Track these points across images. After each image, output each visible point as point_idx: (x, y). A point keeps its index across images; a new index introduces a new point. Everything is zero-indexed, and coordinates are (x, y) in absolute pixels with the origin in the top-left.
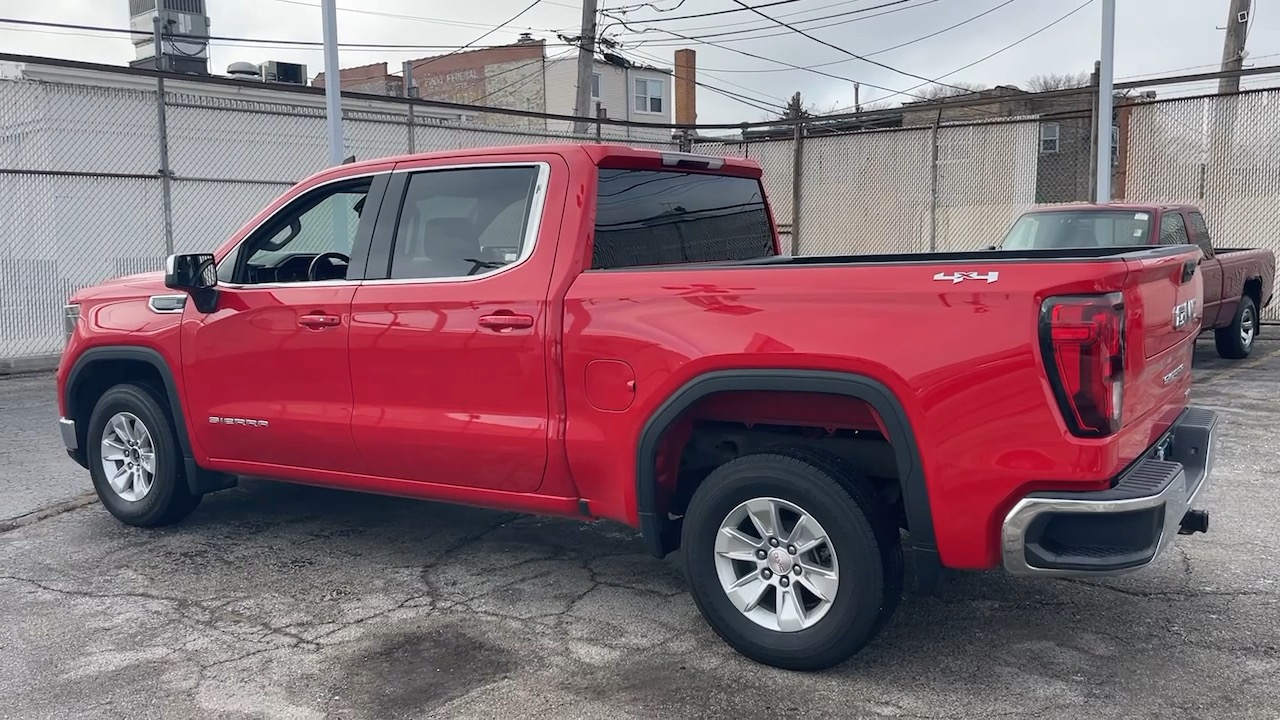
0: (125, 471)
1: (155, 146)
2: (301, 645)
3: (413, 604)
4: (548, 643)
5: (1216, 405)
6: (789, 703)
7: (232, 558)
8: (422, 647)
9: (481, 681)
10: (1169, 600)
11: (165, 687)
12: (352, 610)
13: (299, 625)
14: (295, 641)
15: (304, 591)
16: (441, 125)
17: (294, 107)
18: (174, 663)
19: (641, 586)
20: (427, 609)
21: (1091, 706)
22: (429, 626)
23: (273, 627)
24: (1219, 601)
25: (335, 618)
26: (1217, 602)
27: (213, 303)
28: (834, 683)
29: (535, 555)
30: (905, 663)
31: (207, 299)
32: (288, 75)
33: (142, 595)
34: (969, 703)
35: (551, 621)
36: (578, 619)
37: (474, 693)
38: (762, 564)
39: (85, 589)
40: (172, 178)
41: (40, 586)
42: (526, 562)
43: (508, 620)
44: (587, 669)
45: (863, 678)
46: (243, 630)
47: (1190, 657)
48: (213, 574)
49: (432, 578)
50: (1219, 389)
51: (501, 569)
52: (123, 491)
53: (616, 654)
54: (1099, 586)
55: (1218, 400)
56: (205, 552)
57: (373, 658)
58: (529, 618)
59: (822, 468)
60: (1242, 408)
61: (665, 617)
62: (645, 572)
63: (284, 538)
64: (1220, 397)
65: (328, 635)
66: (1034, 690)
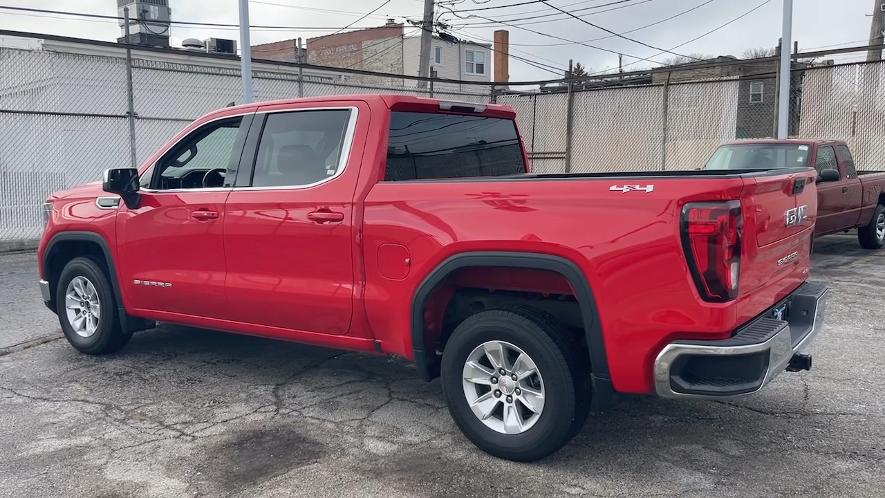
0: (81, 317)
1: (124, 96)
2: (182, 437)
3: (263, 410)
4: (351, 439)
5: (851, 282)
6: (507, 484)
7: (148, 377)
8: (264, 440)
9: (300, 464)
10: (790, 417)
11: (84, 463)
12: (221, 413)
13: (183, 423)
14: (178, 434)
15: (192, 400)
16: (321, 82)
17: (220, 68)
18: (93, 448)
19: (421, 401)
20: (272, 414)
21: (718, 490)
22: (272, 426)
23: (166, 424)
24: (824, 420)
25: (209, 420)
26: (823, 420)
27: (137, 203)
28: (541, 471)
29: (353, 379)
30: (594, 458)
31: (133, 200)
32: (224, 48)
33: (82, 401)
34: (633, 487)
35: (355, 424)
36: (374, 423)
37: (292, 473)
38: (494, 387)
39: (45, 396)
40: (136, 118)
41: (15, 393)
42: (347, 383)
43: (326, 422)
44: (373, 458)
45: (562, 467)
46: (145, 426)
47: (796, 458)
48: (132, 388)
49: (280, 393)
50: (856, 270)
51: (328, 388)
52: (79, 330)
53: (395, 447)
54: (741, 407)
55: (854, 278)
56: (131, 372)
57: (229, 447)
58: (341, 422)
59: (534, 321)
60: (870, 284)
61: (434, 423)
62: (426, 391)
63: (186, 363)
64: (856, 276)
65: (202, 430)
66: (680, 479)
